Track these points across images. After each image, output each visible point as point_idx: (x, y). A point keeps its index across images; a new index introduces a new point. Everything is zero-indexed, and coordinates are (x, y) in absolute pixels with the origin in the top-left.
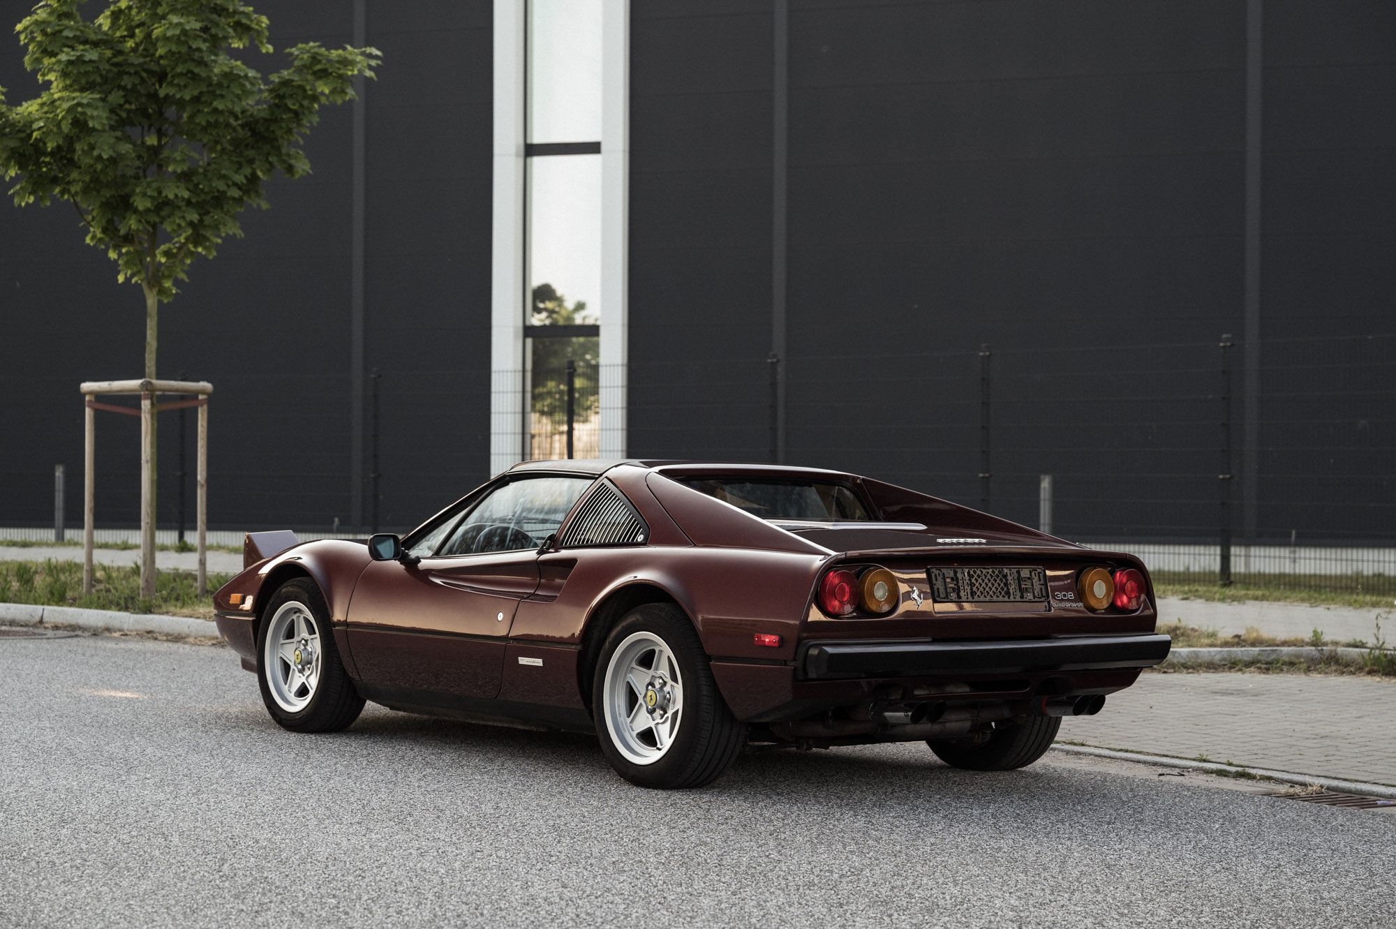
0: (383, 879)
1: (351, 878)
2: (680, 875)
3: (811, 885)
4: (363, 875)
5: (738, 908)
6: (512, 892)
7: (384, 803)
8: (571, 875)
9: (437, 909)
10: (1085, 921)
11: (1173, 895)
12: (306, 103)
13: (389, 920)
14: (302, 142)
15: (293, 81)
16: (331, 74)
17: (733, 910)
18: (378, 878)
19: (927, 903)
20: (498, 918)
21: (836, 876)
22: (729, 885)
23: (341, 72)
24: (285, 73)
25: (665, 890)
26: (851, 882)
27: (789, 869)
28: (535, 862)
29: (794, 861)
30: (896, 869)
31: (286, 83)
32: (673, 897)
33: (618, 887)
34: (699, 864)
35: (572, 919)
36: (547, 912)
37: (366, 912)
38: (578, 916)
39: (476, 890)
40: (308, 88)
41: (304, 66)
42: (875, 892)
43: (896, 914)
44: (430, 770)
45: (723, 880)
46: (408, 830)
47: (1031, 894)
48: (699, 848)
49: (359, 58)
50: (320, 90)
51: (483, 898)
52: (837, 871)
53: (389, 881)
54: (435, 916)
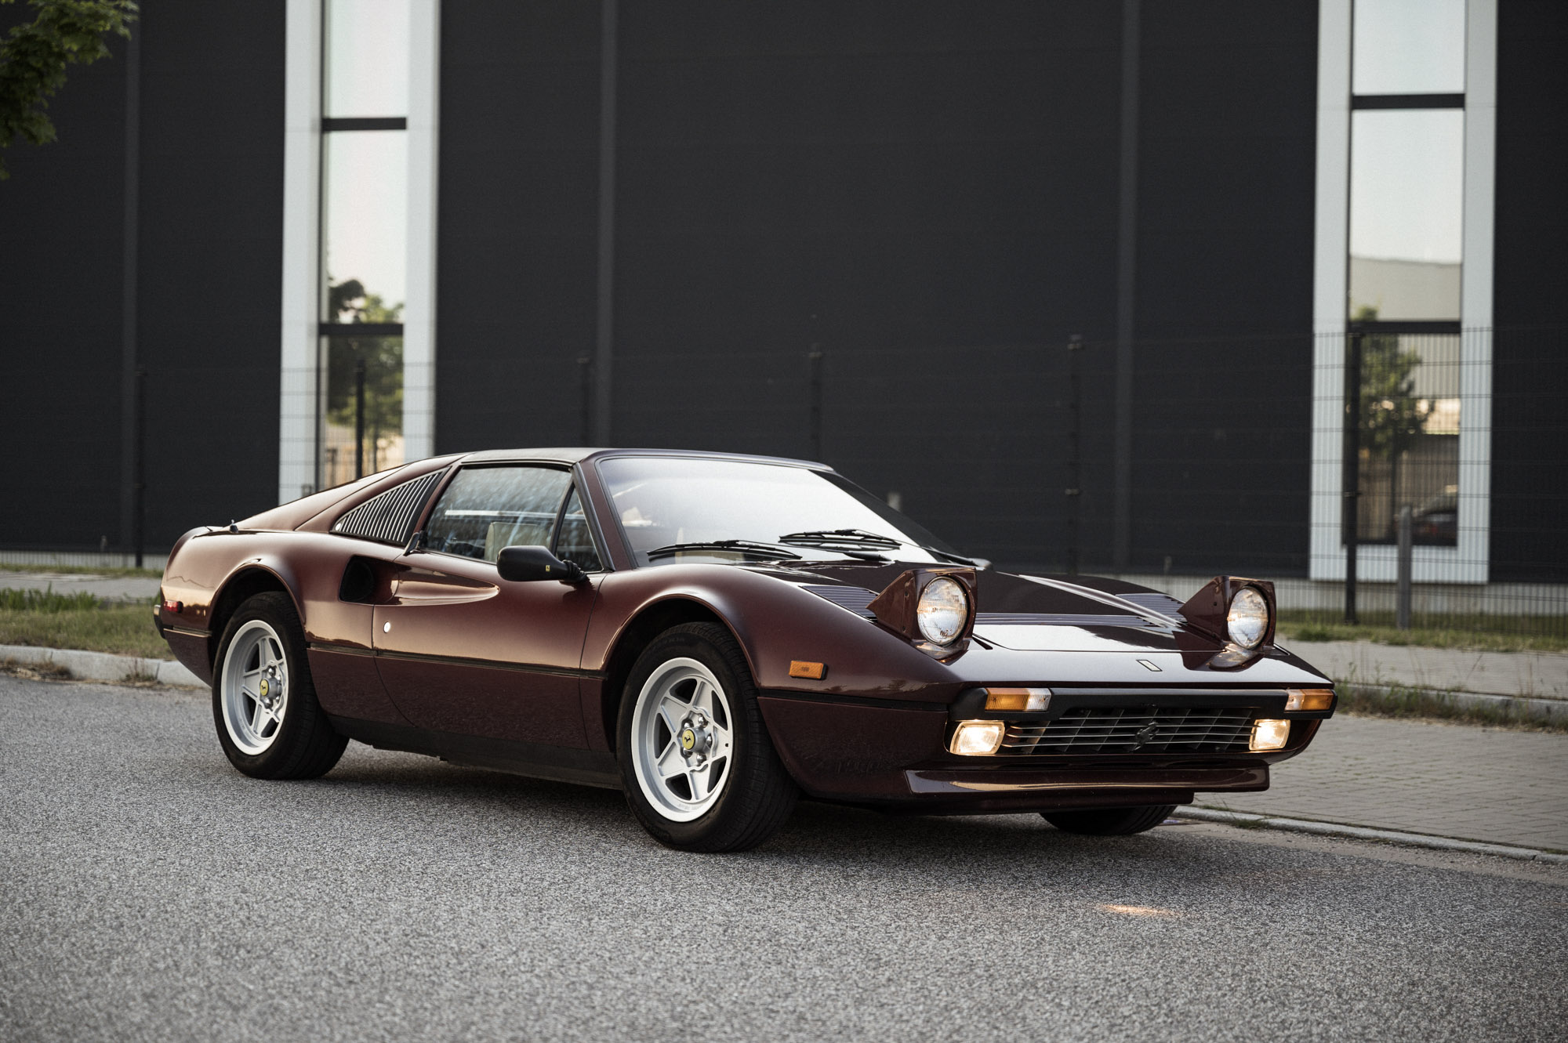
0: (46, 884)
1: (10, 883)
2: (376, 881)
3: (513, 892)
4: (25, 880)
5: (428, 912)
6: (185, 897)
7: (71, 815)
8: (255, 882)
9: (96, 911)
10: (799, 925)
11: (903, 902)
12: (51, 61)
13: (39, 921)
14: (46, 105)
15: (36, 36)
16: (80, 29)
17: (421, 914)
18: (40, 883)
19: (634, 909)
20: (160, 920)
21: (546, 884)
22: (426, 891)
23: (91, 27)
24: (28, 26)
25: (356, 896)
26: (560, 889)
27: (497, 877)
28: (220, 869)
29: (506, 870)
30: (613, 878)
31: (28, 38)
32: (360, 902)
33: (303, 893)
34: (400, 872)
35: (241, 921)
36: (216, 915)
37: (16, 914)
38: (248, 918)
39: (144, 894)
40: (54, 44)
41: (51, 20)
42: (583, 898)
43: (596, 919)
44: (136, 785)
45: (421, 887)
46: (90, 839)
47: (751, 901)
48: (405, 858)
49: (112, 12)
50: (67, 47)
51: (150, 901)
52: (548, 879)
53: (52, 886)
54: (91, 917)
